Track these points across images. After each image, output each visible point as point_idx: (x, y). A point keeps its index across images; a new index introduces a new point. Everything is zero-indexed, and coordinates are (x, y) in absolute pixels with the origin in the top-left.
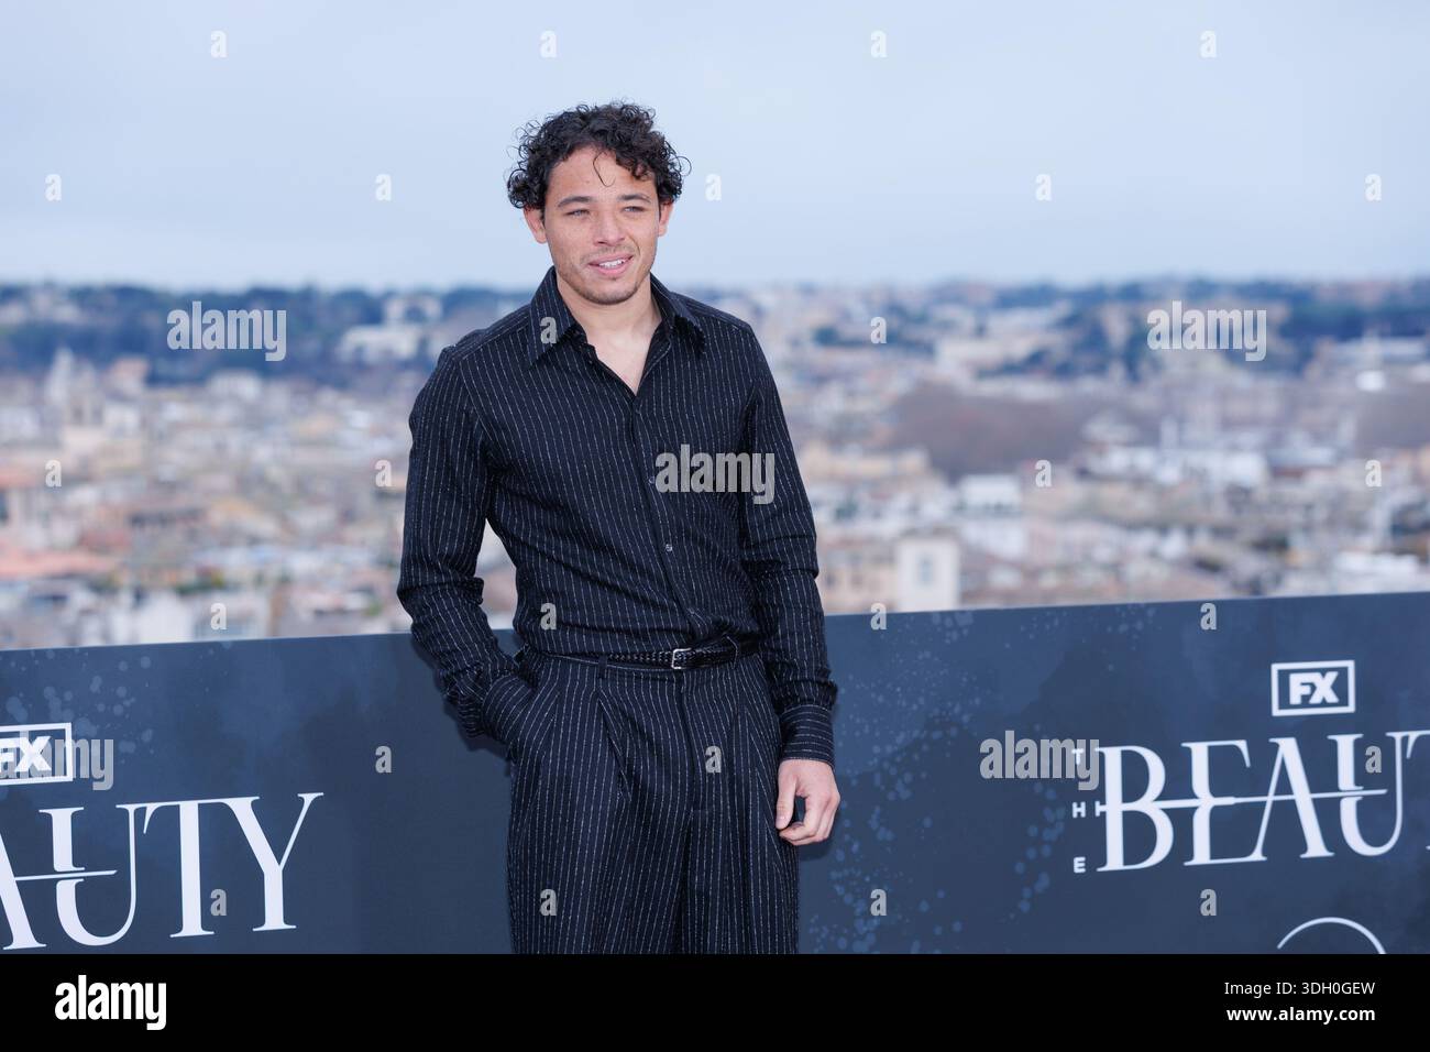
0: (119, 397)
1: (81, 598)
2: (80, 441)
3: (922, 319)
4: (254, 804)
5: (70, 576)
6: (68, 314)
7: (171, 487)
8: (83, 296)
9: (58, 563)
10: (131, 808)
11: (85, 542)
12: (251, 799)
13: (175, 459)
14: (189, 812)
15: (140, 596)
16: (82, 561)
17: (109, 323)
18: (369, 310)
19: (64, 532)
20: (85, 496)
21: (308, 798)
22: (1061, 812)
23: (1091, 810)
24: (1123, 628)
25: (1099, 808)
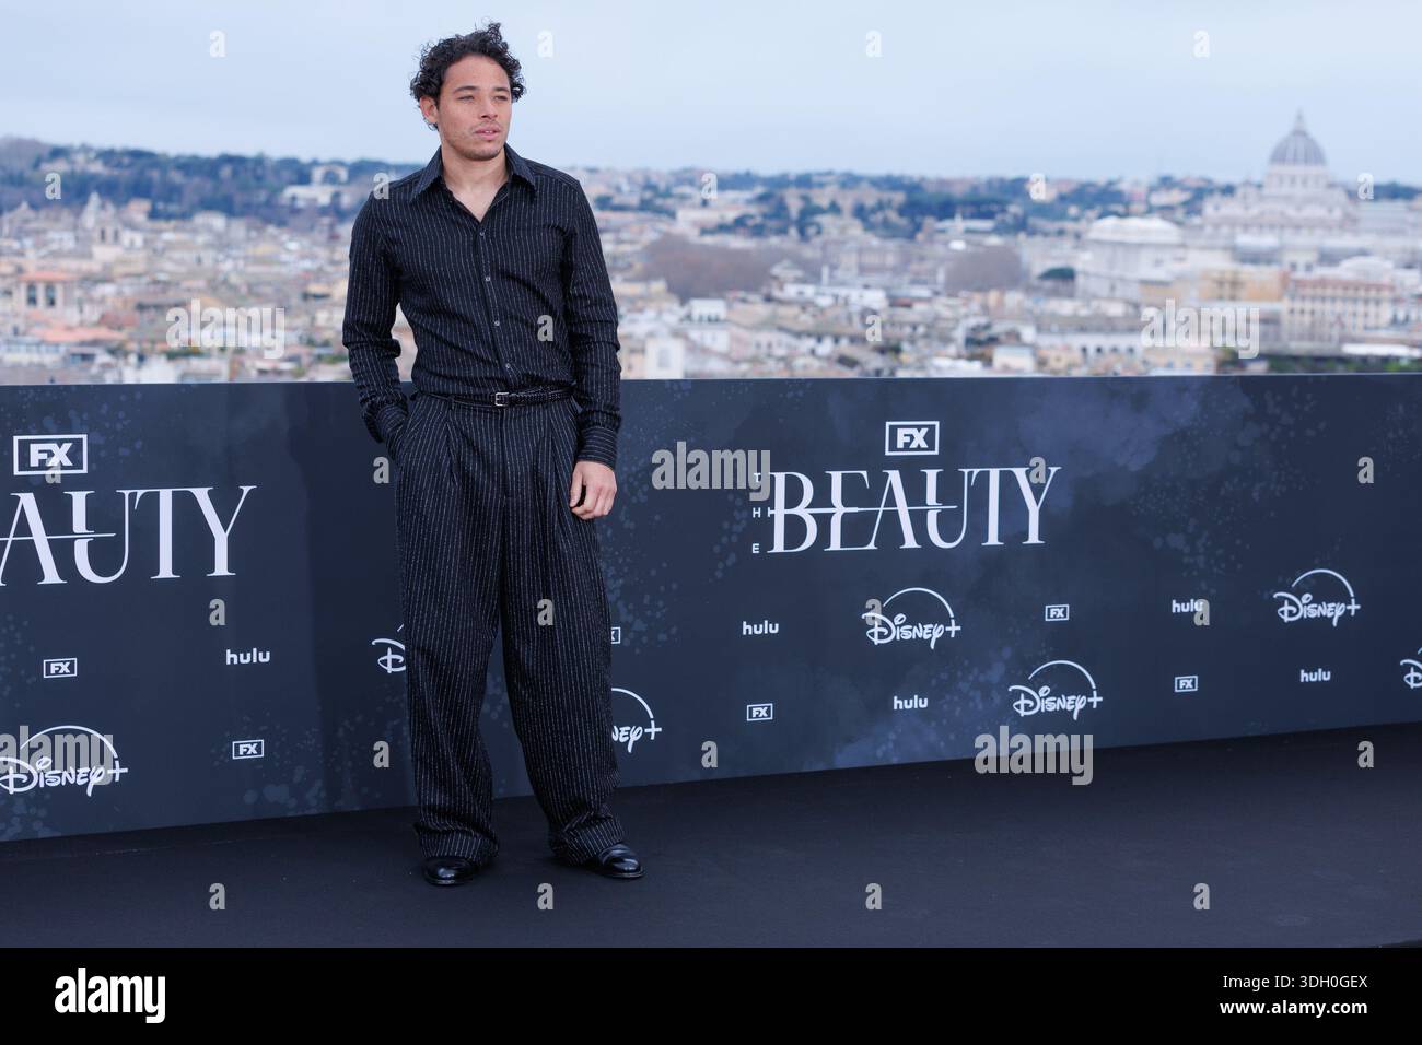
0: (132, 226)
1: (103, 357)
2: (104, 254)
3: (667, 194)
4: (209, 492)
5: (95, 343)
6: (97, 168)
7: (166, 285)
8: (107, 156)
9: (88, 335)
10: (127, 493)
11: (104, 320)
12: (207, 489)
13: (168, 268)
14: (166, 497)
15: (141, 358)
16: (103, 333)
17: (125, 175)
18: (302, 174)
19: (92, 313)
20: (108, 290)
21: (246, 489)
22: (745, 514)
23: (764, 512)
24: (790, 395)
25: (770, 512)
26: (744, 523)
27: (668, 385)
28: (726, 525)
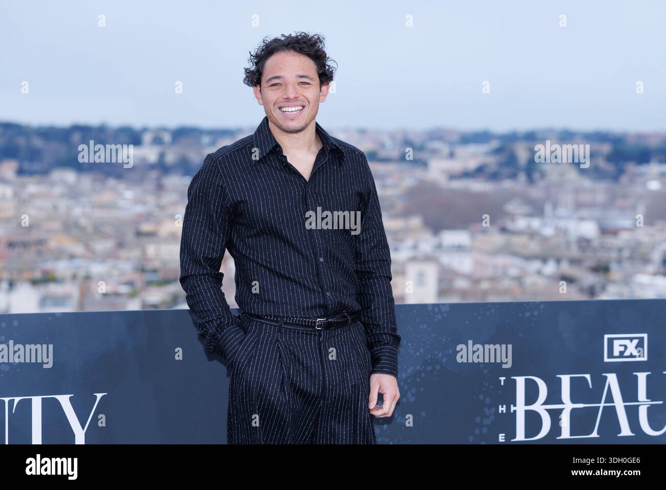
0: (4, 181)
3: (422, 148)
4: (71, 398)
12: (69, 396)
14: (37, 402)
15: (12, 284)
18: (135, 137)
21: (99, 396)
22: (493, 410)
23: (508, 409)
24: (527, 314)
25: (513, 408)
26: (492, 417)
27: (430, 309)
28: (478, 419)
